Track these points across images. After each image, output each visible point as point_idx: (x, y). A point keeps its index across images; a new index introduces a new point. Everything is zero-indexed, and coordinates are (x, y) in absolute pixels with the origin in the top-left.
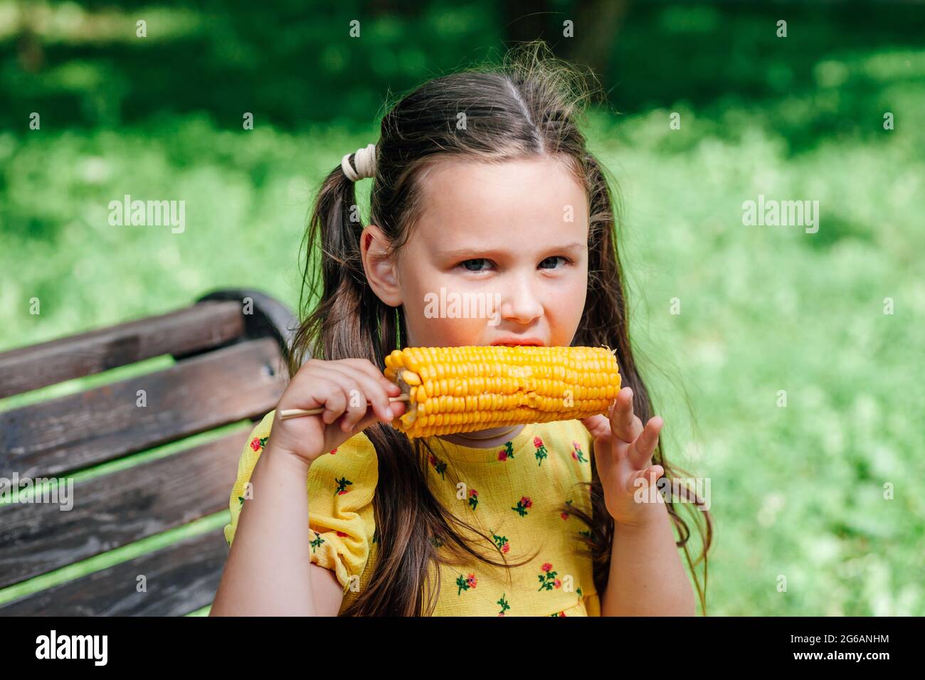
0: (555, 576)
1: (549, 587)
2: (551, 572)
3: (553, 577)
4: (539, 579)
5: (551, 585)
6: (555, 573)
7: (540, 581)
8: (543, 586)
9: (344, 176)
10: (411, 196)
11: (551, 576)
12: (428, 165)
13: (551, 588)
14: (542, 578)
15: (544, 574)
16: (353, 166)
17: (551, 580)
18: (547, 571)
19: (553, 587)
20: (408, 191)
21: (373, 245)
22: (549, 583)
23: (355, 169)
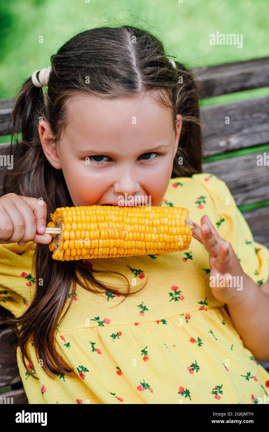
0: (180, 293)
1: (176, 300)
2: (177, 291)
3: (179, 294)
4: (169, 295)
5: (178, 298)
6: (180, 292)
7: (170, 296)
8: (173, 299)
9: (33, 84)
10: (62, 112)
11: (177, 293)
12: (70, 97)
13: (178, 300)
14: (171, 294)
15: (173, 292)
16: (38, 79)
17: (178, 296)
18: (175, 290)
19: (179, 300)
20: (60, 109)
21: (45, 133)
22: (176, 298)
23: (39, 81)
